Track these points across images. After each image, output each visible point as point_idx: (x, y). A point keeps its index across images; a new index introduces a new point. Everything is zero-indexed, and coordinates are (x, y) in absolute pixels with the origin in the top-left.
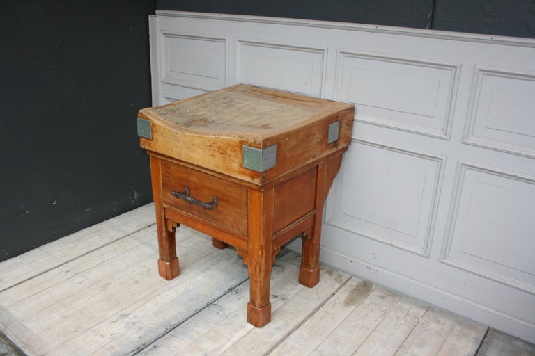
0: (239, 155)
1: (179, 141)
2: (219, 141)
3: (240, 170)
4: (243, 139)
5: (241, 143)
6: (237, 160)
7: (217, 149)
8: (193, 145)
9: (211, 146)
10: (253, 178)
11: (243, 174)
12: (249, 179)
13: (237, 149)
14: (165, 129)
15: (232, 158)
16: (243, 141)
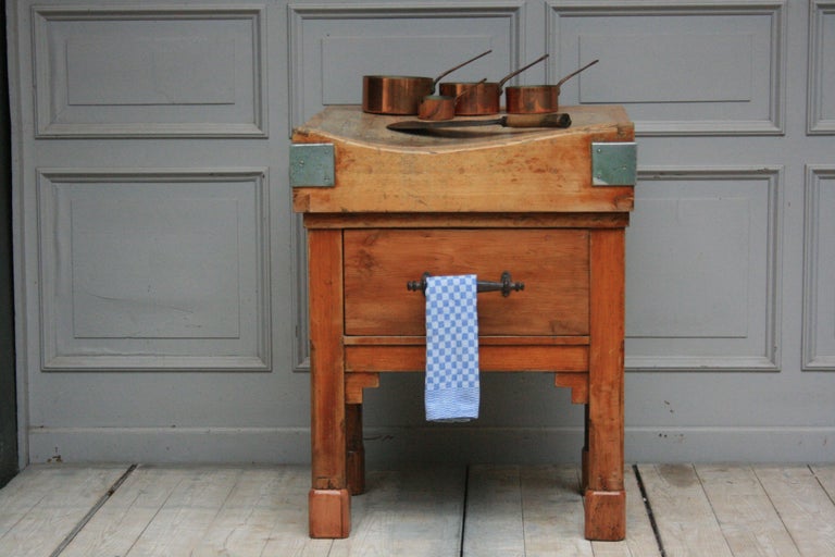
0: (583, 164)
1: (418, 173)
2: (533, 149)
3: (585, 192)
4: (591, 133)
5: (589, 139)
6: (575, 176)
7: (526, 166)
8: (462, 171)
9: (510, 162)
10: (615, 201)
11: (593, 198)
12: (606, 207)
13: (579, 154)
14: (379, 153)
15: (564, 175)
16: (593, 136)
